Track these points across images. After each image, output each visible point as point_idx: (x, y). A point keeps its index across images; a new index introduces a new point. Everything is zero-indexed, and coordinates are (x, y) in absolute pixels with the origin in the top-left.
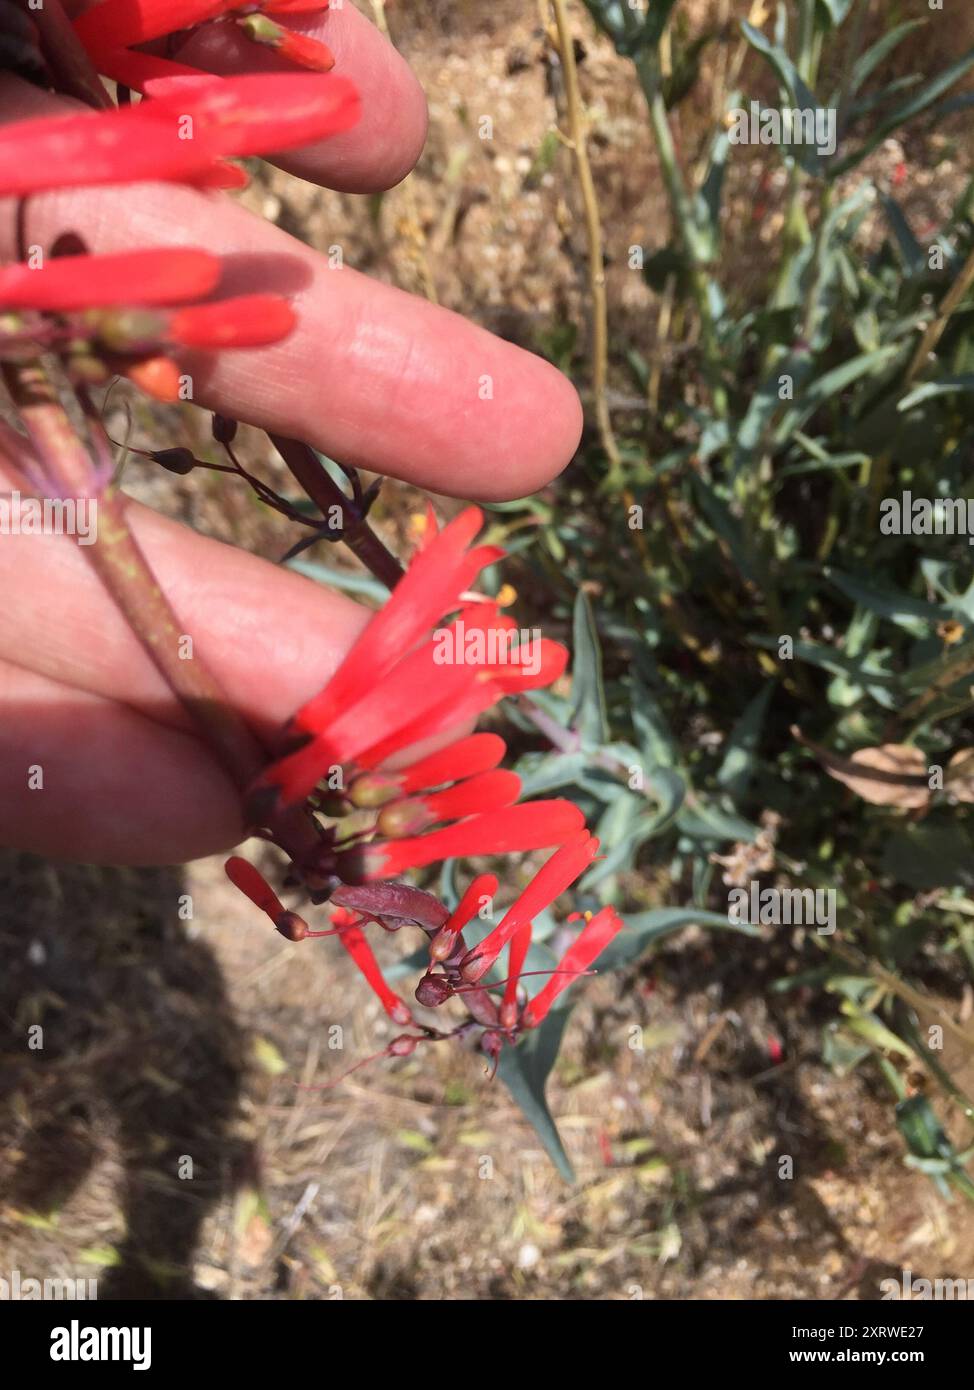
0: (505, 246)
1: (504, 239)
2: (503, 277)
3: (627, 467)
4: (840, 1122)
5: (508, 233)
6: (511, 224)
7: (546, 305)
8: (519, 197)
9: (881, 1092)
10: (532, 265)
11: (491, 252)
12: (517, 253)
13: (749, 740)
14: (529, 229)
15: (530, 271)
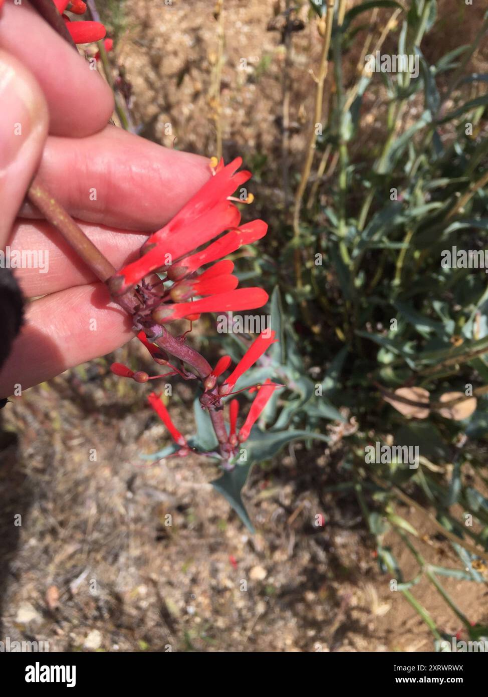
0: (236, 110)
1: (235, 106)
2: (233, 125)
3: (302, 236)
4: (348, 555)
5: (238, 103)
6: (240, 99)
7: (252, 143)
8: (245, 85)
9: (369, 543)
10: (247, 121)
11: (228, 111)
12: (241, 114)
13: (334, 374)
14: (248, 103)
15: (246, 124)
